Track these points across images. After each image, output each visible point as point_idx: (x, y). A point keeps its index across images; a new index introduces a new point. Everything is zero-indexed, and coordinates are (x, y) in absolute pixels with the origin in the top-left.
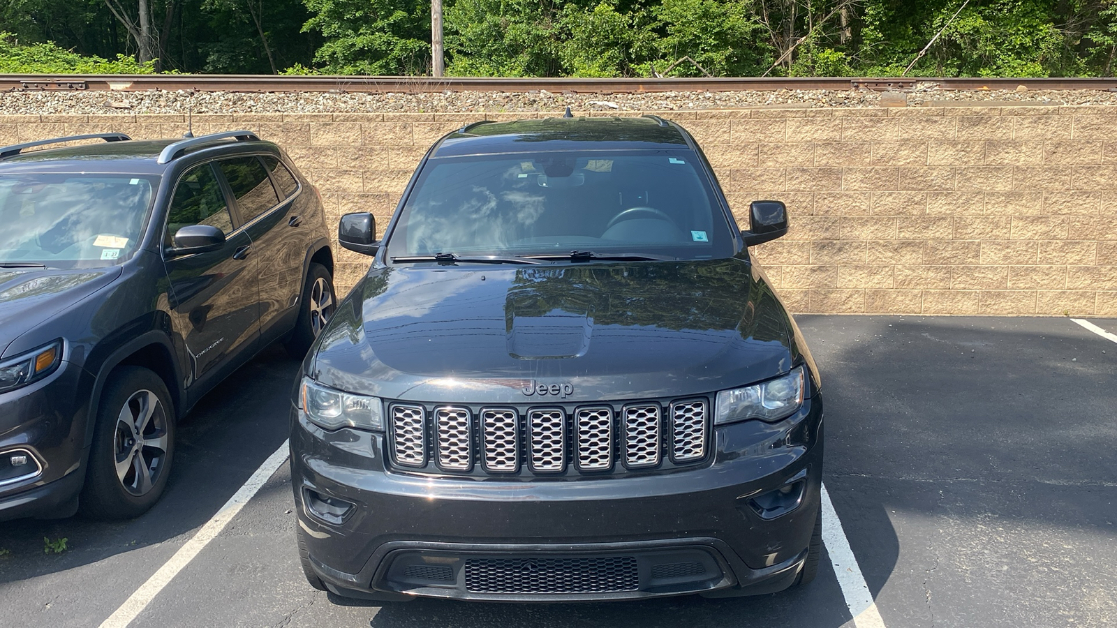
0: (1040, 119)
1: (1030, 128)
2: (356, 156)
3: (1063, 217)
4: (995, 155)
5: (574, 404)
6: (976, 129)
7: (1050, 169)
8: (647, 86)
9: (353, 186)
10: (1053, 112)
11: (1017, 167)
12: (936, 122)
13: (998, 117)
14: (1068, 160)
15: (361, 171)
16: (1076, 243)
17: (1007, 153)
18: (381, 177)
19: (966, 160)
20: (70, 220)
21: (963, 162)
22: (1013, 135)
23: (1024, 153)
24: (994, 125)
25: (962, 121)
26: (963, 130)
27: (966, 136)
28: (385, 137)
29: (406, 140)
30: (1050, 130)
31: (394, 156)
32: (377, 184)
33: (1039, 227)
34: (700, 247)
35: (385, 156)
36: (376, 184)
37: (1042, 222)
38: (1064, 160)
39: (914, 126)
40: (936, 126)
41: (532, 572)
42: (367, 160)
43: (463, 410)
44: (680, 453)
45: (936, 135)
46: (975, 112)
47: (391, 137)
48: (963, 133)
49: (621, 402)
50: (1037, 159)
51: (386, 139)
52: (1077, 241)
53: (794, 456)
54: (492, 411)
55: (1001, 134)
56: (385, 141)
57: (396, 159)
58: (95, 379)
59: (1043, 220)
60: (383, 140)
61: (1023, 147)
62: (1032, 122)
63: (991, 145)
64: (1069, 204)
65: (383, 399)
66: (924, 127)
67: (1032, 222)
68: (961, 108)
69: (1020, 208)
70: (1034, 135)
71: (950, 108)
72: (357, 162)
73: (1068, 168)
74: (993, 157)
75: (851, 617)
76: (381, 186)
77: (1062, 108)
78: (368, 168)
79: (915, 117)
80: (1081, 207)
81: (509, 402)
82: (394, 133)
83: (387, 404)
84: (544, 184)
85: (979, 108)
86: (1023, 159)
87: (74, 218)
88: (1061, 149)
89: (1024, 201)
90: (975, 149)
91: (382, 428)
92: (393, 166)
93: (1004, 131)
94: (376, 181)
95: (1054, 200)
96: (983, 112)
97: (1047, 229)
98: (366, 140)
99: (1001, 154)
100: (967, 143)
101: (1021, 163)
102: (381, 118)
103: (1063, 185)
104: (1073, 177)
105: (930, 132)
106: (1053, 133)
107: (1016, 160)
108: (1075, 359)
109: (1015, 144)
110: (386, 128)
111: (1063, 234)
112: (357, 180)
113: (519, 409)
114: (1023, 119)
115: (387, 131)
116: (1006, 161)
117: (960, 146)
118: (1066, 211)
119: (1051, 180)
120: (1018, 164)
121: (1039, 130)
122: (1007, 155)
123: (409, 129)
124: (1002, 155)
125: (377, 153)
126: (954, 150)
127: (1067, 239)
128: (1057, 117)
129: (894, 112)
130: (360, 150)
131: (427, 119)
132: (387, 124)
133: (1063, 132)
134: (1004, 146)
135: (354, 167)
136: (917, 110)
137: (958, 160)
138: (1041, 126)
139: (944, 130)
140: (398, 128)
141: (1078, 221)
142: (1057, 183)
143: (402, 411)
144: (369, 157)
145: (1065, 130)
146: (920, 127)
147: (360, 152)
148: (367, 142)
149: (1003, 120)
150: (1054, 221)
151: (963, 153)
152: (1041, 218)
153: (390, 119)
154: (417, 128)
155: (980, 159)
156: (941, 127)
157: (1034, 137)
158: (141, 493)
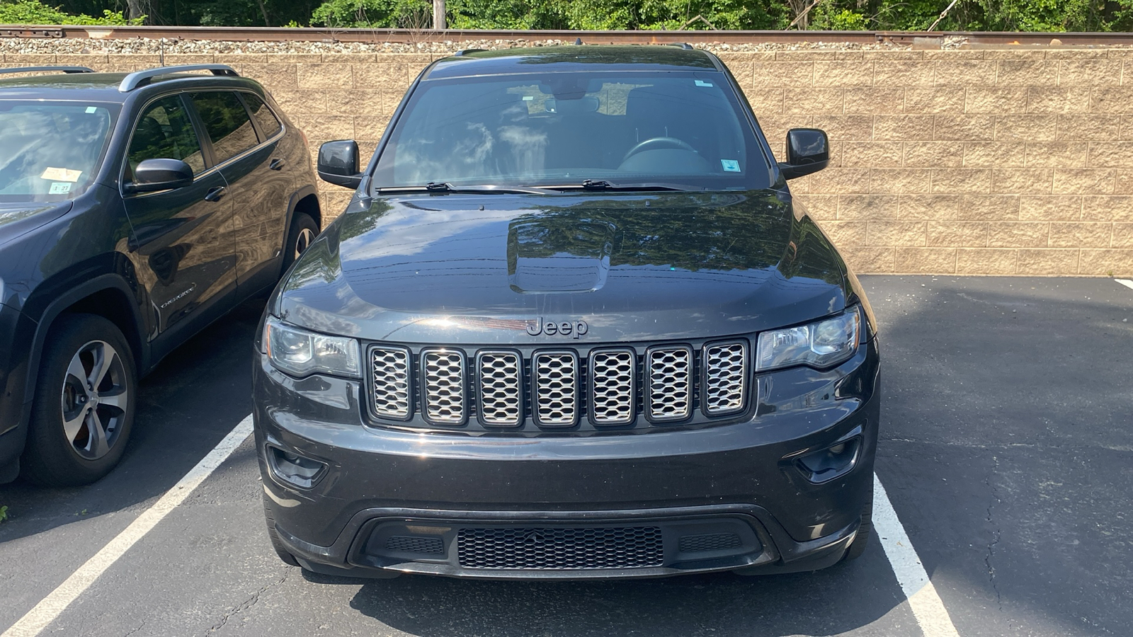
0: (1087, 63)
1: (1076, 74)
2: (347, 100)
3: (1109, 170)
4: (1038, 103)
5: (589, 346)
6: (1017, 74)
7: (1097, 117)
8: (660, 38)
9: (343, 133)
10: (1101, 56)
11: (1062, 116)
12: (975, 66)
13: (1042, 61)
14: (1116, 108)
15: (352, 116)
16: (1123, 198)
17: (1051, 100)
18: (374, 123)
19: (1006, 107)
20: (25, 160)
21: (1003, 110)
22: (1058, 81)
23: (1069, 100)
24: (1038, 69)
25: (1003, 65)
26: (1004, 75)
27: (1007, 81)
28: (378, 80)
29: (401, 83)
30: (1099, 75)
31: (388, 100)
32: (370, 131)
33: (1084, 181)
34: (731, 178)
35: (378, 100)
36: (368, 130)
37: (1087, 175)
38: (1112, 108)
39: (951, 71)
40: (975, 70)
41: (537, 544)
42: (359, 104)
43: (455, 353)
44: (715, 405)
45: (975, 79)
46: (1017, 56)
47: (384, 79)
48: (1004, 78)
49: (645, 344)
50: (1083, 106)
51: (379, 82)
52: (1124, 196)
53: (848, 410)
54: (490, 353)
55: (1045, 80)
56: (378, 84)
57: (390, 104)
58: (37, 325)
59: (1088, 173)
60: (376, 82)
61: (1068, 94)
62: (1078, 67)
63: (1034, 91)
64: (1117, 156)
65: (360, 340)
66: (962, 71)
67: (1077, 174)
68: (1002, 51)
69: (1064, 160)
70: (1080, 81)
71: (990, 51)
72: (348, 107)
73: (1116, 117)
74: (1035, 105)
75: (905, 598)
76: (373, 133)
77: (1112, 52)
78: (360, 114)
79: (953, 61)
80: (1129, 159)
81: (510, 343)
82: (388, 74)
83: (364, 346)
84: (553, 110)
85: (1022, 51)
86: (1067, 107)
87: (29, 157)
88: (1109, 96)
89: (1068, 153)
90: (1016, 96)
91: (359, 374)
92: (386, 112)
93: (1048, 77)
94: (368, 127)
95: (1100, 152)
96: (1026, 55)
97: (1092, 183)
98: (358, 82)
99: (1043, 102)
100: (1008, 89)
101: (1066, 111)
102: (374, 58)
103: (1110, 135)
104: (1121, 127)
105: (968, 77)
106: (1101, 79)
107: (1061, 108)
108: (1125, 320)
109: (1060, 90)
110: (379, 69)
111: (1109, 188)
112: (348, 126)
113: (524, 351)
114: (1069, 64)
115: (381, 72)
116: (1050, 109)
117: (1000, 92)
118: (1113, 163)
119: (1098, 130)
120: (1062, 112)
121: (1086, 76)
122: (1051, 103)
123: (404, 71)
124: (1046, 102)
125: (369, 96)
126: (994, 97)
127: (1113, 193)
128: (1105, 61)
129: (930, 55)
130: (351, 93)
131: (424, 59)
132: (381, 65)
133: (1111, 78)
134: (1048, 93)
135: (345, 112)
136: (955, 53)
137: (998, 107)
138: (1088, 71)
139: (983, 74)
140: (392, 69)
141: (1126, 175)
142: (1104, 134)
143: (381, 354)
144: (361, 102)
145: (1113, 75)
146: (957, 71)
147: (351, 96)
148: (359, 85)
149: (1047, 64)
150: (1100, 174)
151: (1003, 100)
152: (1085, 171)
153: (383, 60)
154: (413, 70)
155: (1021, 107)
156: (980, 71)
157: (1080, 83)
158: (95, 456)
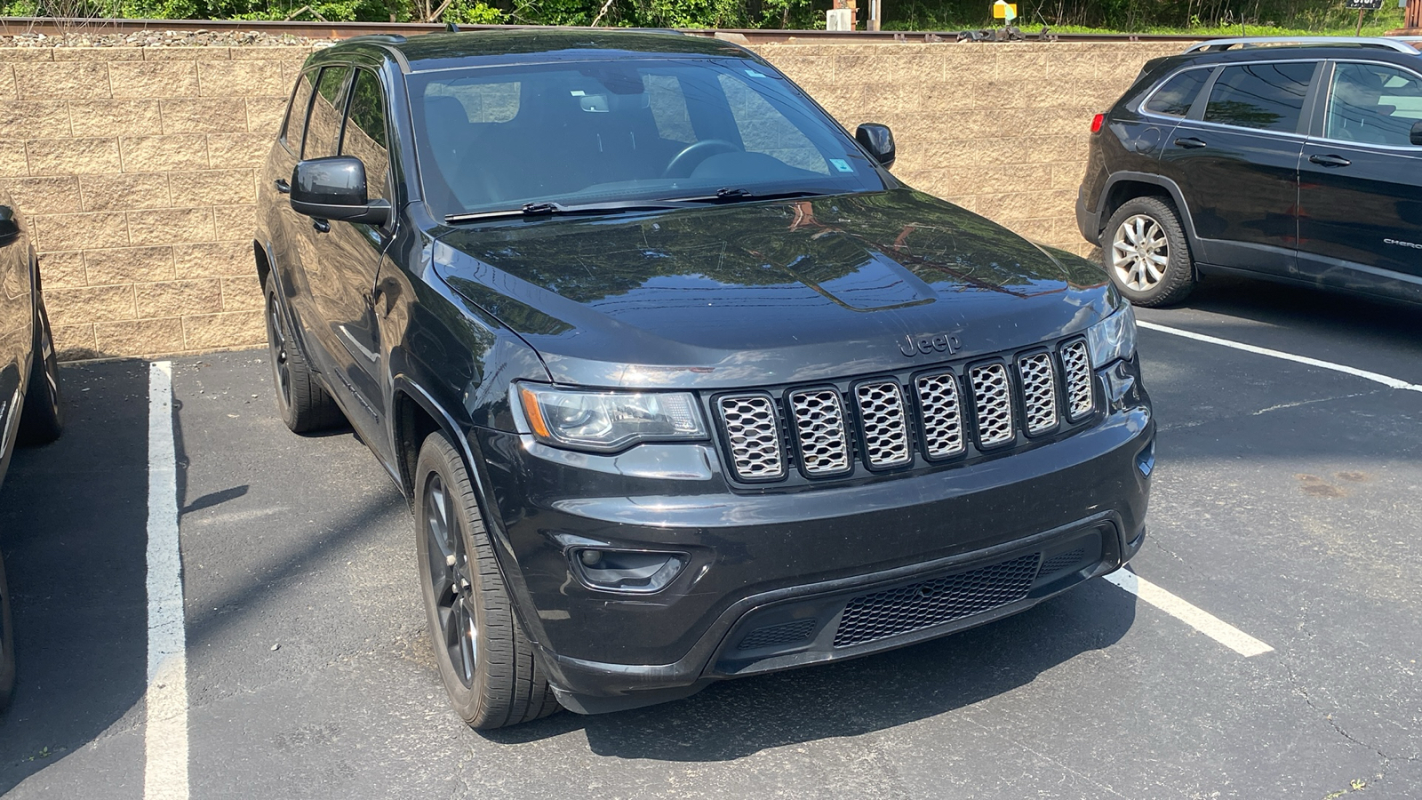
0: (914, 58)
1: (905, 70)
2: (10, 118)
3: (943, 170)
4: (874, 102)
6: (853, 70)
7: (927, 116)
9: (9, 167)
10: (925, 50)
11: (897, 115)
12: (812, 62)
13: (873, 56)
14: (943, 105)
15: (23, 141)
16: (958, 199)
17: (885, 98)
18: (61, 150)
19: (845, 108)
21: (843, 111)
22: (890, 78)
23: (902, 98)
24: (871, 66)
25: (838, 62)
26: (841, 72)
27: (843, 79)
28: (59, 86)
29: (98, 91)
30: (922, 71)
31: (79, 115)
32: (55, 162)
33: (922, 183)
35: (63, 116)
36: (51, 161)
37: (924, 177)
38: (940, 106)
39: (790, 69)
40: (813, 67)
41: (925, 600)
42: (31, 123)
43: (827, 389)
45: (813, 78)
46: (851, 51)
47: (70, 85)
48: (841, 76)
50: (914, 106)
51: (62, 89)
52: (958, 197)
55: (878, 77)
56: (60, 92)
57: (83, 121)
59: (926, 174)
60: (57, 90)
61: (901, 92)
62: (905, 63)
63: (870, 89)
64: (948, 156)
65: (696, 392)
66: (800, 69)
67: (915, 178)
68: (836, 45)
69: (903, 163)
70: (909, 77)
71: (824, 46)
72: (13, 128)
73: (944, 115)
74: (872, 105)
75: (1136, 596)
76: (60, 164)
77: (933, 46)
78: (34, 137)
79: (790, 57)
80: (959, 158)
82: (75, 78)
83: (705, 399)
85: (854, 45)
86: (901, 105)
88: (936, 93)
89: (906, 155)
90: (854, 95)
91: (704, 434)
92: (79, 133)
93: (881, 73)
94: (50, 157)
95: (934, 152)
96: (858, 50)
97: (929, 185)
98: (26, 90)
99: (879, 101)
100: (846, 87)
101: (900, 110)
102: (49, 55)
103: (940, 134)
104: (949, 125)
105: (807, 76)
106: (927, 75)
107: (895, 106)
109: (892, 88)
110: (60, 71)
111: (944, 189)
112: (16, 156)
114: (898, 59)
115: (63, 75)
116: (885, 109)
117: (839, 92)
118: (945, 163)
119: (930, 129)
120: (897, 112)
121: (914, 72)
122: (886, 101)
123: (102, 73)
124: (881, 101)
125: (47, 111)
126: (834, 96)
127: (948, 195)
128: (930, 56)
129: (768, 50)
130: (16, 107)
131: (131, 56)
132: (62, 64)
133: (936, 74)
134: (883, 91)
135: (8, 135)
136: (791, 48)
137: (838, 108)
138: (915, 67)
139: (821, 72)
140: (82, 71)
141: (958, 175)
142: (935, 133)
143: (732, 405)
144: (35, 119)
145: (937, 71)
146: (796, 69)
147: (17, 112)
148: (28, 94)
149: (879, 60)
150: (936, 175)
151: (843, 100)
152: (923, 173)
153: (63, 57)
154: (116, 71)
155: (860, 107)
156: (818, 68)
157: (909, 80)
